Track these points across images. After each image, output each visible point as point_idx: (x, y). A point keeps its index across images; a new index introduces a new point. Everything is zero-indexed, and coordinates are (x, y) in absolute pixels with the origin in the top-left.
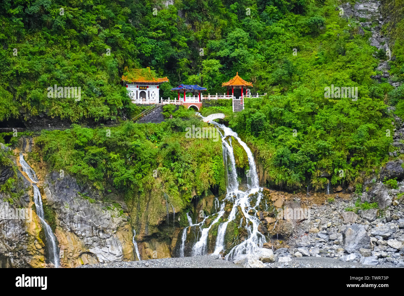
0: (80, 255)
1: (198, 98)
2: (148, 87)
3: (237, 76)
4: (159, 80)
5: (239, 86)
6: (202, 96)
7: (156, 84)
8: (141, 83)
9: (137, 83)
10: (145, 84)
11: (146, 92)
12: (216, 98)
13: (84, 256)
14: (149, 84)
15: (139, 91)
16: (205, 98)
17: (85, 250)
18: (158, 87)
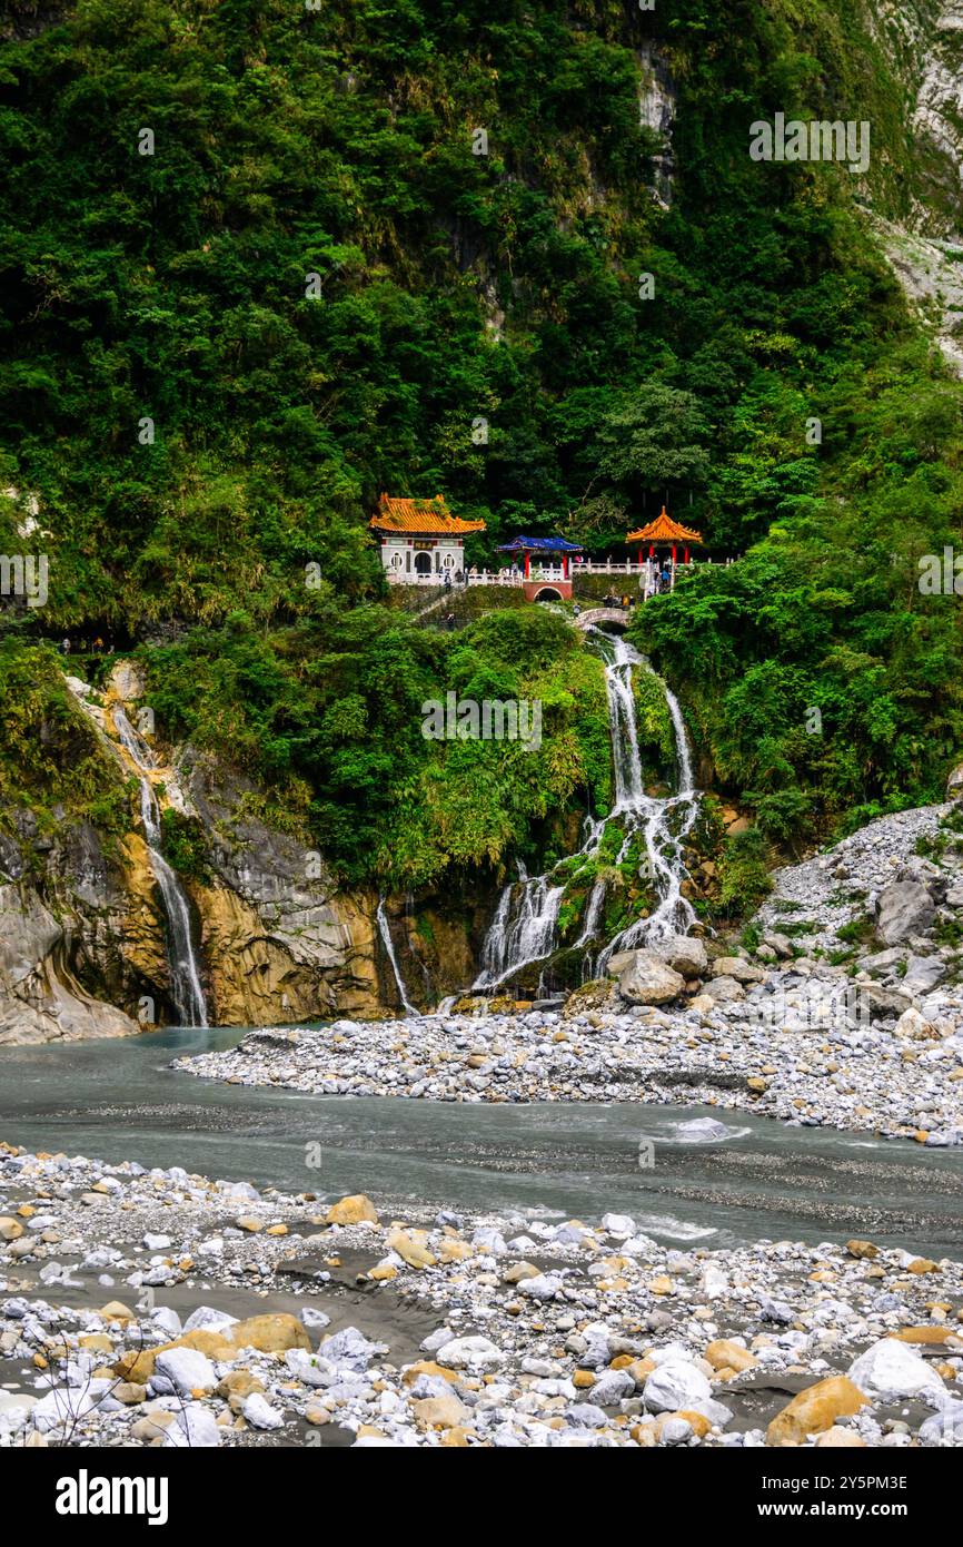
0: (250, 944)
1: (562, 570)
2: (435, 543)
3: (664, 515)
4: (462, 526)
5: (665, 542)
6: (571, 565)
7: (456, 536)
8: (418, 534)
9: (409, 534)
10: (428, 535)
11: (432, 555)
12: (608, 569)
13: (259, 946)
14: (438, 535)
15: (414, 554)
16: (578, 570)
17: (263, 932)
18: (460, 544)
